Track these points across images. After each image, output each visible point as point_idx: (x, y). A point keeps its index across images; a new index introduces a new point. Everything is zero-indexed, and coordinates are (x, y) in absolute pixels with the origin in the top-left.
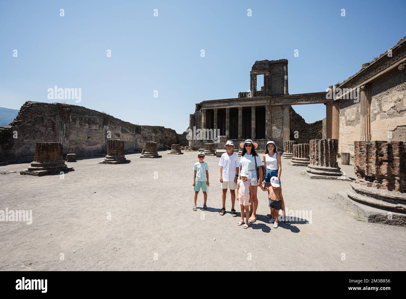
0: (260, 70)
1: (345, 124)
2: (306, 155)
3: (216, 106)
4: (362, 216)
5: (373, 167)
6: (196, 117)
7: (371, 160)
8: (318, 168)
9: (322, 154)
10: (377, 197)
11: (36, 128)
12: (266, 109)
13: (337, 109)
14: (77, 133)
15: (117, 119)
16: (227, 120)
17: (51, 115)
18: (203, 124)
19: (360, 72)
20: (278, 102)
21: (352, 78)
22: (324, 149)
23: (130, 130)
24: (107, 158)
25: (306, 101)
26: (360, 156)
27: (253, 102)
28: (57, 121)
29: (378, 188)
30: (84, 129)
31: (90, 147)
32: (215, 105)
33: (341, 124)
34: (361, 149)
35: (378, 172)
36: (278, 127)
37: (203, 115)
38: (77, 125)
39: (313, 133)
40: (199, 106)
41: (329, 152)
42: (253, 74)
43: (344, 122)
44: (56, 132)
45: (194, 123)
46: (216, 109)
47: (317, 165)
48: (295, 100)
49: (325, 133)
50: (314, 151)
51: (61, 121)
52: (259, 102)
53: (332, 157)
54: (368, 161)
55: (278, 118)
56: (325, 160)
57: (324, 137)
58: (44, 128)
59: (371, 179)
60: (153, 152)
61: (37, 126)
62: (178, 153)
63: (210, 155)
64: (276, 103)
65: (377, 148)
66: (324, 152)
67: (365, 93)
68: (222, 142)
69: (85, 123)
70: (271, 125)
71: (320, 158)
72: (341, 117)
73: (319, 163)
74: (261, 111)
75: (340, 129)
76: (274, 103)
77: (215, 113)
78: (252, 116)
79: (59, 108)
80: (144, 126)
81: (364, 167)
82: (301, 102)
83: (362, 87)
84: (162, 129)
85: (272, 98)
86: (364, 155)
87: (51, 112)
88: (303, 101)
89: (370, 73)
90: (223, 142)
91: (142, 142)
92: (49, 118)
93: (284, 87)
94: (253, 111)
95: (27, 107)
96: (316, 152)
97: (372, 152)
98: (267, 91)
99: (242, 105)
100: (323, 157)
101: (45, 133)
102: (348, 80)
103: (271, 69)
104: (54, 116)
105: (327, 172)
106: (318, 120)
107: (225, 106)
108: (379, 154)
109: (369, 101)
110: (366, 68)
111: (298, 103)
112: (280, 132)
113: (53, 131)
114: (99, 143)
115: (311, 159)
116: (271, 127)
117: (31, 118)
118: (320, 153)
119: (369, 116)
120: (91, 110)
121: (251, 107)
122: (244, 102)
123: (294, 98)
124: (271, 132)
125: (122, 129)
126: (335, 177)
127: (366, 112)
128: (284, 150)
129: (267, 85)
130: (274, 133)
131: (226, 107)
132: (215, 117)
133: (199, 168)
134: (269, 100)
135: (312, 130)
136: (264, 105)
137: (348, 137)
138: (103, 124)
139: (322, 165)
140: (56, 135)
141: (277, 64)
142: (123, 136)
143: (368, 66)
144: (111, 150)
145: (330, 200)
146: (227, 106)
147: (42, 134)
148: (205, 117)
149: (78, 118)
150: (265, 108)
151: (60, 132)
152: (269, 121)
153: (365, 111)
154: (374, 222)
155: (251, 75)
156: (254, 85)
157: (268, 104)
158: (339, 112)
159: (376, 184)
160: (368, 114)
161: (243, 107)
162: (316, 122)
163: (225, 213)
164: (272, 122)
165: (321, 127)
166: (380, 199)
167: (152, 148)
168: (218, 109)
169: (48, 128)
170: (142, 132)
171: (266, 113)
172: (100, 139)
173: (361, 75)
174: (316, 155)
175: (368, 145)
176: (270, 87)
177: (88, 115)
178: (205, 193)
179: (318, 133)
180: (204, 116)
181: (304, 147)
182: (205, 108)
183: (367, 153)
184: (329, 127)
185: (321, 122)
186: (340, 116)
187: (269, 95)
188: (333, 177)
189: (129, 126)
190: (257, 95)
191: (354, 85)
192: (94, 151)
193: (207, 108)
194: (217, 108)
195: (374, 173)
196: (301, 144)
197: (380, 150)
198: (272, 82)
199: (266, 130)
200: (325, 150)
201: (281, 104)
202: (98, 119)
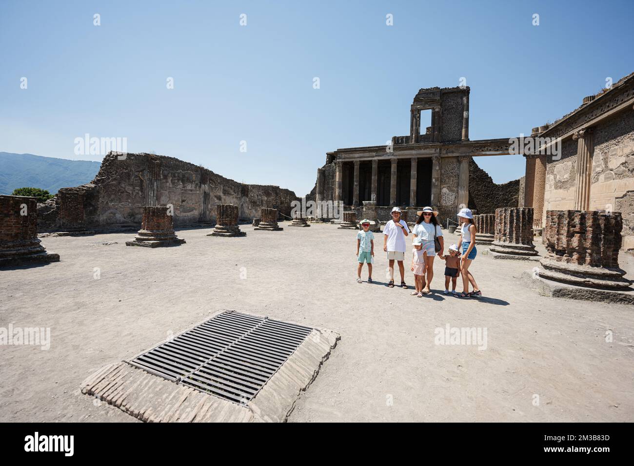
0: (426, 103)
1: (553, 187)
2: (490, 230)
3: (358, 158)
4: (547, 292)
5: (564, 239)
6: (327, 173)
7: (562, 231)
8: (504, 246)
9: (511, 227)
10: (565, 271)
11: (122, 187)
12: (434, 161)
13: (542, 164)
14: (169, 195)
15: (217, 175)
16: (374, 178)
17: (138, 170)
18: (337, 183)
19: (580, 109)
20: (453, 152)
21: (568, 117)
22: (515, 221)
23: (234, 191)
24: (217, 228)
25: (495, 151)
26: (551, 227)
27: (414, 152)
28: (146, 178)
29: (568, 262)
30: (177, 189)
31: (185, 214)
32: (357, 155)
33: (547, 186)
34: (552, 219)
35: (568, 245)
36: (451, 190)
37: (337, 170)
38: (169, 184)
39: (504, 200)
40: (332, 157)
41: (521, 225)
42: (414, 109)
43: (553, 182)
44: (144, 193)
45: (324, 182)
46: (357, 162)
47: (504, 241)
48: (478, 149)
49: (523, 199)
50: (501, 223)
51: (151, 178)
52: (423, 151)
53: (524, 232)
54: (558, 233)
55: (451, 176)
56: (514, 235)
57: (521, 204)
58: (131, 188)
59: (561, 253)
60: (272, 222)
61: (123, 185)
62: (303, 225)
63: (350, 229)
64: (449, 154)
65: (570, 218)
66: (515, 224)
67: (585, 141)
68: (369, 209)
69: (178, 180)
70: (441, 186)
71: (508, 233)
72: (548, 176)
73: (506, 239)
74: (425, 165)
75: (546, 193)
76: (447, 153)
77: (356, 167)
78: (411, 172)
79: (148, 160)
80: (252, 185)
81: (554, 240)
82: (488, 153)
83: (581, 132)
84: (276, 189)
85: (443, 145)
86: (555, 226)
87: (138, 166)
88: (490, 150)
89: (594, 112)
90: (370, 211)
91: (250, 208)
92: (136, 174)
93: (462, 129)
94: (414, 165)
95: (112, 159)
96: (503, 224)
97: (564, 222)
98: (436, 135)
99: (396, 156)
100: (512, 231)
101: (133, 193)
102: (562, 121)
103: (443, 101)
104: (142, 171)
105: (517, 251)
106: (513, 180)
107: (372, 157)
108: (571, 225)
109: (590, 153)
110: (588, 104)
111: (483, 153)
112: (454, 196)
113: (142, 192)
114: (196, 209)
115: (496, 234)
116: (441, 189)
117: (116, 174)
118: (509, 226)
119: (590, 175)
120: (186, 162)
121: (410, 159)
122: (400, 150)
123: (478, 147)
124: (439, 196)
125: (223, 190)
126: (527, 257)
127: (585, 170)
128: (459, 223)
129: (436, 125)
130: (444, 199)
131: (373, 159)
132: (356, 173)
133: (363, 238)
134: (439, 149)
135: (503, 195)
136: (430, 156)
137: (557, 206)
138: (200, 183)
139: (511, 242)
140: (144, 197)
141: (452, 93)
142: (225, 200)
143: (592, 102)
144: (222, 218)
145: (515, 279)
146: (373, 157)
147: (129, 195)
148: (341, 174)
149: (170, 174)
150: (432, 161)
151: (150, 193)
152: (437, 180)
153: (583, 168)
154: (558, 297)
155: (412, 111)
156: (416, 126)
157: (437, 155)
158: (546, 168)
159: (566, 258)
160: (587, 173)
161: (398, 159)
162: (510, 182)
163: (394, 286)
164: (441, 181)
165: (517, 191)
166: (568, 274)
167: (270, 217)
168: (360, 161)
169: (136, 188)
170: (251, 194)
171: (434, 168)
172: (196, 203)
173: (580, 115)
174: (503, 229)
175: (560, 215)
176: (440, 130)
177: (182, 169)
178: (369, 265)
179: (512, 199)
180: (340, 172)
181: (489, 219)
182: (340, 160)
183: (559, 224)
184: (528, 190)
185: (517, 182)
186: (546, 174)
187: (438, 142)
188: (524, 256)
189: (233, 186)
190: (421, 141)
191: (570, 129)
192: (190, 220)
193: (343, 160)
194: (359, 159)
195: (565, 246)
196: (484, 215)
197: (573, 220)
198: (444, 121)
199: (432, 193)
200: (515, 223)
201: (457, 155)
202: (194, 175)
